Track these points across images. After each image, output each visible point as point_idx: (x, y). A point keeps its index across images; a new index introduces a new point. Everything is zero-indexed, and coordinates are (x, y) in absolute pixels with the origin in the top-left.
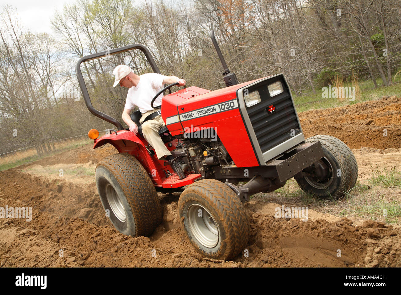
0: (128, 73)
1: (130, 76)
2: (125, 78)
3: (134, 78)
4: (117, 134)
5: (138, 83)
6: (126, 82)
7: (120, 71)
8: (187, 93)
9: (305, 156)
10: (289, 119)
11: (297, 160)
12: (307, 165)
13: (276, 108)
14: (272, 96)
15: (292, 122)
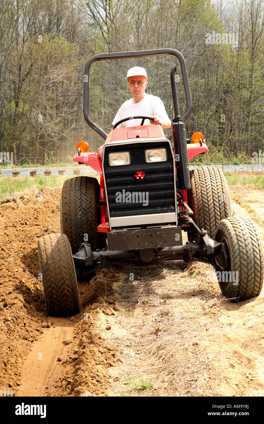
4: (79, 155)
8: (139, 131)
9: (151, 235)
10: (163, 192)
11: (138, 236)
12: (151, 246)
13: (147, 177)
14: (148, 161)
15: (165, 197)
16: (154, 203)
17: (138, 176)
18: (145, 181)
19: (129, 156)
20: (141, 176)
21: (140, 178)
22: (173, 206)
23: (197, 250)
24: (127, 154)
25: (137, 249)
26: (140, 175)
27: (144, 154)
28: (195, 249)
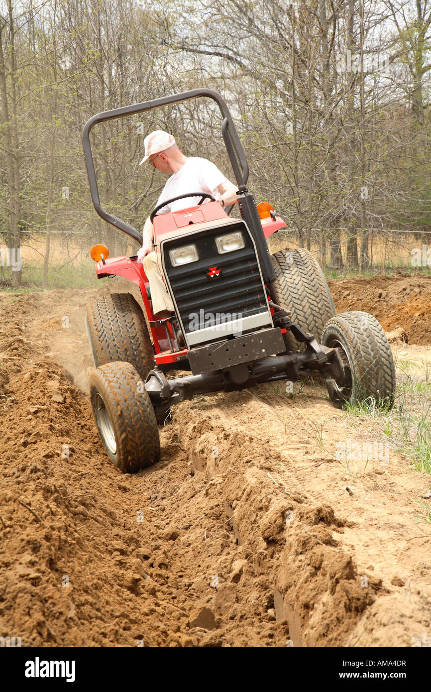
0: (163, 149)
1: (166, 153)
2: (157, 155)
3: (175, 158)
4: (104, 264)
5: (179, 170)
6: (158, 161)
7: (153, 141)
8: (190, 215)
9: (244, 346)
10: (247, 289)
11: (227, 350)
12: (246, 359)
13: (224, 272)
14: (221, 252)
15: (252, 293)
16: (239, 304)
17: (213, 274)
18: (222, 278)
19: (195, 250)
20: (216, 273)
21: (215, 275)
22: (263, 304)
23: (304, 360)
24: (192, 247)
25: (229, 366)
26: (214, 272)
27: (214, 244)
28: (300, 360)
